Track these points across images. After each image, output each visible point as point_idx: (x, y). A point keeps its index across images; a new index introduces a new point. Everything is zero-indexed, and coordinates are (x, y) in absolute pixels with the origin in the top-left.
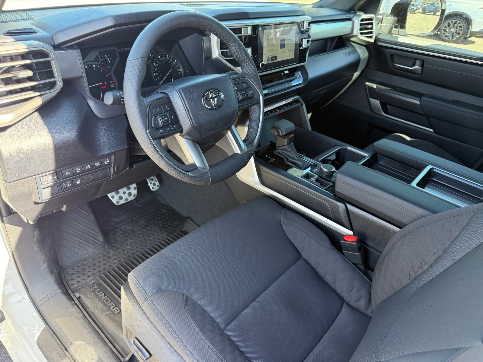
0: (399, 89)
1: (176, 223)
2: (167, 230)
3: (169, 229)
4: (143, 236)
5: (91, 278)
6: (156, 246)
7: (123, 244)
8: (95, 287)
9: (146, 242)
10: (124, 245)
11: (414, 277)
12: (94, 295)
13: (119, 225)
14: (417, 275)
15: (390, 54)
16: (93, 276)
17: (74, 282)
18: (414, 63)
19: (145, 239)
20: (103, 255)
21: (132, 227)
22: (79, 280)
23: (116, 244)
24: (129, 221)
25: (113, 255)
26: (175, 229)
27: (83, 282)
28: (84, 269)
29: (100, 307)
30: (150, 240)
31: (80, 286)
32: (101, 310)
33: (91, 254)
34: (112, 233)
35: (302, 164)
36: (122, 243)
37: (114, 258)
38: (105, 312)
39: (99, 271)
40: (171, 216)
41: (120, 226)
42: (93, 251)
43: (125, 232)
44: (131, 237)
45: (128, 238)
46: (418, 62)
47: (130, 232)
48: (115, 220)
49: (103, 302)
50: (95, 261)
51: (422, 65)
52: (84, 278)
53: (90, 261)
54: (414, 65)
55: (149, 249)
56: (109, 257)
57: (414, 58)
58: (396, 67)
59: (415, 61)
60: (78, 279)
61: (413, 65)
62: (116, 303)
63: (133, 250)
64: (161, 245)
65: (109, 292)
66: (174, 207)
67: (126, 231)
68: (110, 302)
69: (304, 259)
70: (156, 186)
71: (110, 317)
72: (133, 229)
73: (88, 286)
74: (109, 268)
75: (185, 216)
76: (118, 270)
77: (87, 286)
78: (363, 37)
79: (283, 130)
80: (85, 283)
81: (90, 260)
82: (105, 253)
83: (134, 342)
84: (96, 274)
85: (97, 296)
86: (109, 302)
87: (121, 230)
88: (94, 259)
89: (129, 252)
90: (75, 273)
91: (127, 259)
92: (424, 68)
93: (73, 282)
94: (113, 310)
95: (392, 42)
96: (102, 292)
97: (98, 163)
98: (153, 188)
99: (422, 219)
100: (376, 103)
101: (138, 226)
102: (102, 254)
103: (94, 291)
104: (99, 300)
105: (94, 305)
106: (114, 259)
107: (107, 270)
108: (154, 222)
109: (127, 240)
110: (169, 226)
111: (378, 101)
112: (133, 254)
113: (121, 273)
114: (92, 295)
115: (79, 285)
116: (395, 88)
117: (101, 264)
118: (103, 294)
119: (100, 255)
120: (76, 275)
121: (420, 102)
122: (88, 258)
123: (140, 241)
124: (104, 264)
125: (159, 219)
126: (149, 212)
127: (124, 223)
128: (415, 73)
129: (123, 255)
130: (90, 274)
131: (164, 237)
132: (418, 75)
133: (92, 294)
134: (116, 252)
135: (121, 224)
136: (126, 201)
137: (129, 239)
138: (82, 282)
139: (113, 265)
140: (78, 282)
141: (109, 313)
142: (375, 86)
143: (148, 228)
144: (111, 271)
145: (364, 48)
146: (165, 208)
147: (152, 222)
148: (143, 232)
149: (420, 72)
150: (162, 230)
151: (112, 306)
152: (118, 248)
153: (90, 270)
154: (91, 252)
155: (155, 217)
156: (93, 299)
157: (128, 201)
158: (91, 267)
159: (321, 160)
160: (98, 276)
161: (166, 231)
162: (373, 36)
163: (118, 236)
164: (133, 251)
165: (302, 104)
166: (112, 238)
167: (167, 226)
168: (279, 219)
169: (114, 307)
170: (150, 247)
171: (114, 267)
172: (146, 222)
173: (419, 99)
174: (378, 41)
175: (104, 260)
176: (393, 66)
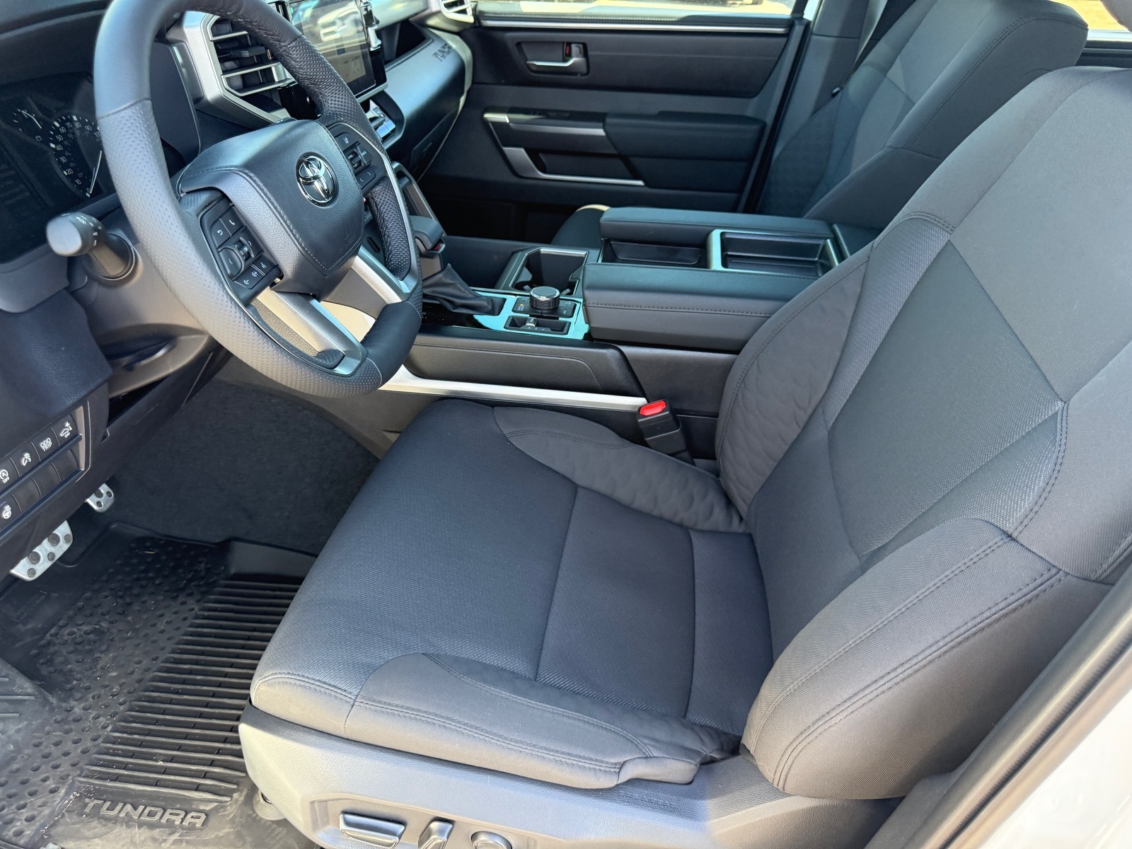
0: (555, 114)
1: (203, 566)
2: (189, 591)
3: (195, 586)
4: (136, 631)
5: (63, 791)
6: (190, 638)
7: (93, 673)
8: (91, 805)
9: (153, 642)
10: (98, 674)
11: (805, 418)
12: (101, 823)
13: (48, 635)
14: (810, 411)
15: (516, 42)
16: (64, 784)
17: (18, 825)
18: (567, 52)
19: (146, 636)
20: (56, 721)
21: (89, 624)
22: (30, 814)
23: (75, 682)
24: (71, 613)
25: (85, 709)
26: (211, 580)
27: (47, 811)
28: (24, 783)
29: (142, 838)
30: (162, 632)
31: (43, 826)
32: (150, 843)
33: (19, 737)
34: (41, 661)
35: (488, 303)
36: (90, 673)
37: (92, 716)
38: (165, 840)
39: (74, 765)
40: (178, 556)
41: (56, 635)
42: (20, 726)
43: (80, 643)
44: (104, 648)
45: (97, 655)
46: (575, 48)
47: (92, 636)
48: (29, 626)
49: (141, 825)
50: (42, 747)
51: (585, 53)
52: (39, 802)
53: (28, 755)
54: (567, 56)
55: (173, 652)
56: (77, 720)
57: (564, 43)
58: (534, 68)
59: (568, 48)
60: (25, 813)
61: (567, 58)
62: (178, 806)
63: (132, 673)
64: (200, 630)
65: (142, 795)
66: (176, 532)
67: (78, 640)
68: (162, 811)
69: (584, 488)
70: (105, 495)
71: (188, 842)
72: (95, 629)
73: (66, 815)
74: (96, 743)
75: (217, 541)
76: (125, 735)
77: (63, 815)
78: (451, 14)
79: (425, 239)
80: (54, 811)
81: (26, 751)
82: (59, 718)
83: (348, 824)
84: (68, 775)
85: (115, 820)
86: (159, 814)
87: (65, 643)
88: (37, 746)
89: (124, 683)
90: (4, 803)
91: (131, 701)
92: (590, 57)
93: (14, 826)
94: (185, 823)
95: (513, 16)
96: (120, 805)
97: (47, 441)
98: (99, 504)
99: (770, 319)
100: (518, 154)
101: (103, 614)
102: (53, 721)
103: (95, 813)
104: (127, 827)
105: (121, 844)
106: (96, 718)
107: (94, 750)
108: (142, 587)
109: (97, 660)
110: (190, 581)
111: (522, 150)
112: (139, 681)
113: (142, 737)
114: (95, 828)
115: (38, 824)
116: (547, 114)
117: (69, 746)
118: (129, 807)
119: (47, 728)
120: (14, 807)
121: (605, 131)
122: (18, 750)
123: (137, 645)
124: (76, 742)
125: (151, 575)
126: (111, 570)
127: (61, 623)
128: (576, 74)
129: (113, 696)
130: (51, 784)
131: (193, 609)
132: (582, 75)
133: (95, 823)
134: (87, 700)
135: (53, 631)
136: (52, 559)
137: (102, 655)
138: (43, 813)
139: (101, 732)
140: (30, 819)
141: (179, 836)
142: (504, 118)
143: (136, 607)
144: (106, 748)
145: (458, 38)
146: (148, 544)
147: (136, 591)
148: (128, 622)
149: (584, 69)
150: (178, 596)
151: (173, 818)
152: (88, 688)
153: (43, 776)
154: (18, 731)
155: (135, 576)
156: (108, 833)
157: (57, 557)
158: (43, 767)
159: (512, 286)
160: (79, 776)
161: (190, 595)
162: (467, 10)
163: (66, 662)
164: (136, 676)
165: (410, 182)
166: (50, 673)
167: (185, 582)
168: (499, 432)
169: (182, 816)
170: (174, 646)
171: (108, 736)
172: (121, 597)
173: (601, 124)
174: (481, 18)
175: (67, 732)
176: (528, 66)
